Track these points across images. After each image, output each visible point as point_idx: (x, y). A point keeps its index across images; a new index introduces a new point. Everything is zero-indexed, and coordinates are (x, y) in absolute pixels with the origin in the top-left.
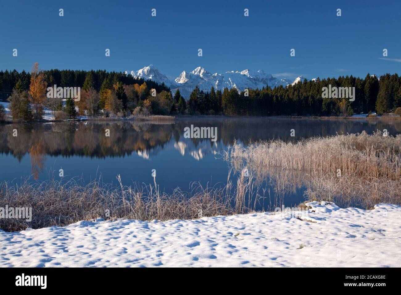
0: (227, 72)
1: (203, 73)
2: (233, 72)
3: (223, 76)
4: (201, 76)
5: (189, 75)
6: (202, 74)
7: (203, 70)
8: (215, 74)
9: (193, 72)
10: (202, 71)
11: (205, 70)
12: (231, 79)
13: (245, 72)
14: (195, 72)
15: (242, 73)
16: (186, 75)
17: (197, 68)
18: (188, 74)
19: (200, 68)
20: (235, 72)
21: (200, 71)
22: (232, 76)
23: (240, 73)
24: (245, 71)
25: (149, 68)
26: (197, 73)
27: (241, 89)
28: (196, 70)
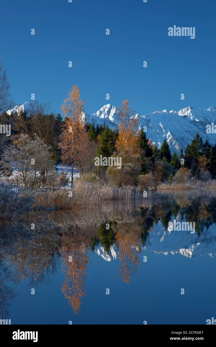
0: (155, 113)
1: (114, 114)
2: (165, 111)
3: (148, 118)
4: (111, 119)
5: (91, 118)
6: (113, 117)
7: (114, 109)
8: (135, 116)
9: (98, 113)
10: (113, 111)
11: (116, 109)
12: (162, 124)
13: (186, 112)
14: (101, 113)
15: (180, 114)
16: (85, 118)
17: (104, 106)
18: (89, 116)
19: (108, 106)
20: (168, 111)
21: (109, 112)
22: (164, 117)
23: (177, 114)
24: (185, 109)
25: (23, 108)
26: (104, 116)
27: (179, 139)
28: (102, 109)
